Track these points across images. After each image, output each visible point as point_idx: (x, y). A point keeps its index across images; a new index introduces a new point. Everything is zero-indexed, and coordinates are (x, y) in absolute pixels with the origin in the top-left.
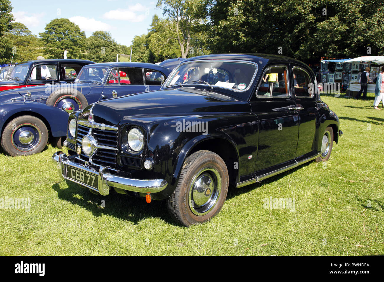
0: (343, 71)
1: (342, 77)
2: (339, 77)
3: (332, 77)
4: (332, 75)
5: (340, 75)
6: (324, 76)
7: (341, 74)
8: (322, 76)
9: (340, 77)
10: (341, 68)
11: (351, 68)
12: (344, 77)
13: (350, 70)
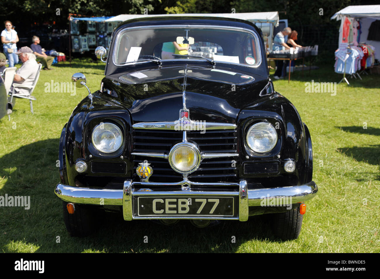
0: (96, 33)
1: (97, 42)
2: (92, 42)
3: (85, 42)
4: (85, 39)
5: (94, 39)
6: (76, 40)
7: (95, 37)
8: (73, 39)
9: (94, 41)
10: (93, 29)
11: (106, 29)
12: (99, 42)
13: (105, 32)
